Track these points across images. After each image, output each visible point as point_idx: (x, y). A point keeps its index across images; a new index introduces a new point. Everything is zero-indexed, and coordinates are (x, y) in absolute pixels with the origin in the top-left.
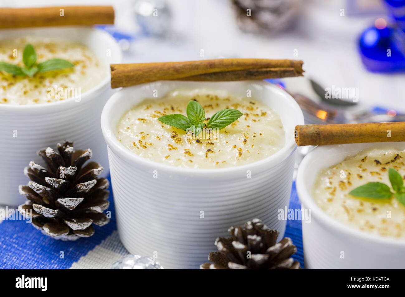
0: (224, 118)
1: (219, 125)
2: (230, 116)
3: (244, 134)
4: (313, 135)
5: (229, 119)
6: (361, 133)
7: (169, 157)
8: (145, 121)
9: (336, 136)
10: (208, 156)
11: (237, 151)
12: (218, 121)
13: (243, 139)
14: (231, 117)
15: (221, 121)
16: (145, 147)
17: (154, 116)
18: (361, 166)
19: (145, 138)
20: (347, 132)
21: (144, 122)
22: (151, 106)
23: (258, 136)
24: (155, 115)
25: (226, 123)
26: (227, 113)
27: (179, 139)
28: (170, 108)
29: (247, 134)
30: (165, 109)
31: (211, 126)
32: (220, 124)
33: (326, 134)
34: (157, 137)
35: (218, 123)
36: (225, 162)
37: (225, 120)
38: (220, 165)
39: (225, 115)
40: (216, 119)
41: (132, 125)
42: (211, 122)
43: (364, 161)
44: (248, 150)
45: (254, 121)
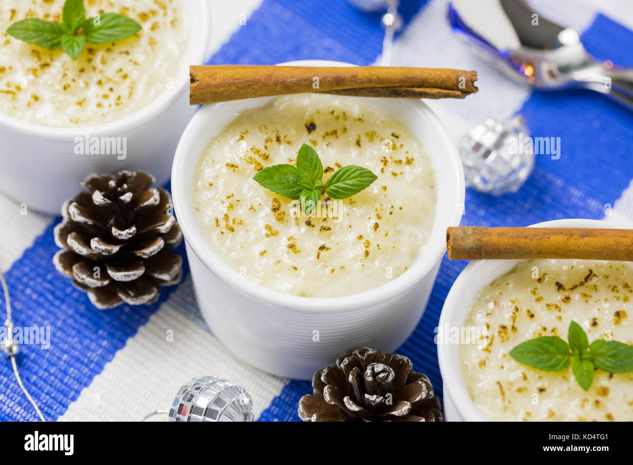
0: (350, 182)
1: (341, 192)
2: (358, 179)
3: (377, 210)
4: (471, 250)
5: (356, 185)
6: (541, 249)
7: (266, 253)
8: (236, 169)
9: (504, 252)
10: (320, 256)
11: (362, 246)
12: (340, 184)
13: (374, 221)
14: (359, 182)
15: (345, 186)
16: (232, 230)
17: (249, 160)
18: (536, 291)
19: (234, 208)
20: (520, 248)
21: (234, 171)
22: (247, 132)
23: (396, 211)
24: (251, 158)
25: (351, 190)
26: (354, 174)
27: (282, 215)
28: (274, 138)
29: (381, 209)
30: (267, 141)
31: (330, 191)
32: (344, 191)
33: (490, 249)
34: (252, 208)
35: (341, 188)
36: (343, 267)
37: (352, 185)
38: (335, 275)
39: (352, 176)
40: (338, 181)
41: (217, 176)
42: (331, 185)
43: (541, 282)
44: (378, 245)
45: (393, 176)
